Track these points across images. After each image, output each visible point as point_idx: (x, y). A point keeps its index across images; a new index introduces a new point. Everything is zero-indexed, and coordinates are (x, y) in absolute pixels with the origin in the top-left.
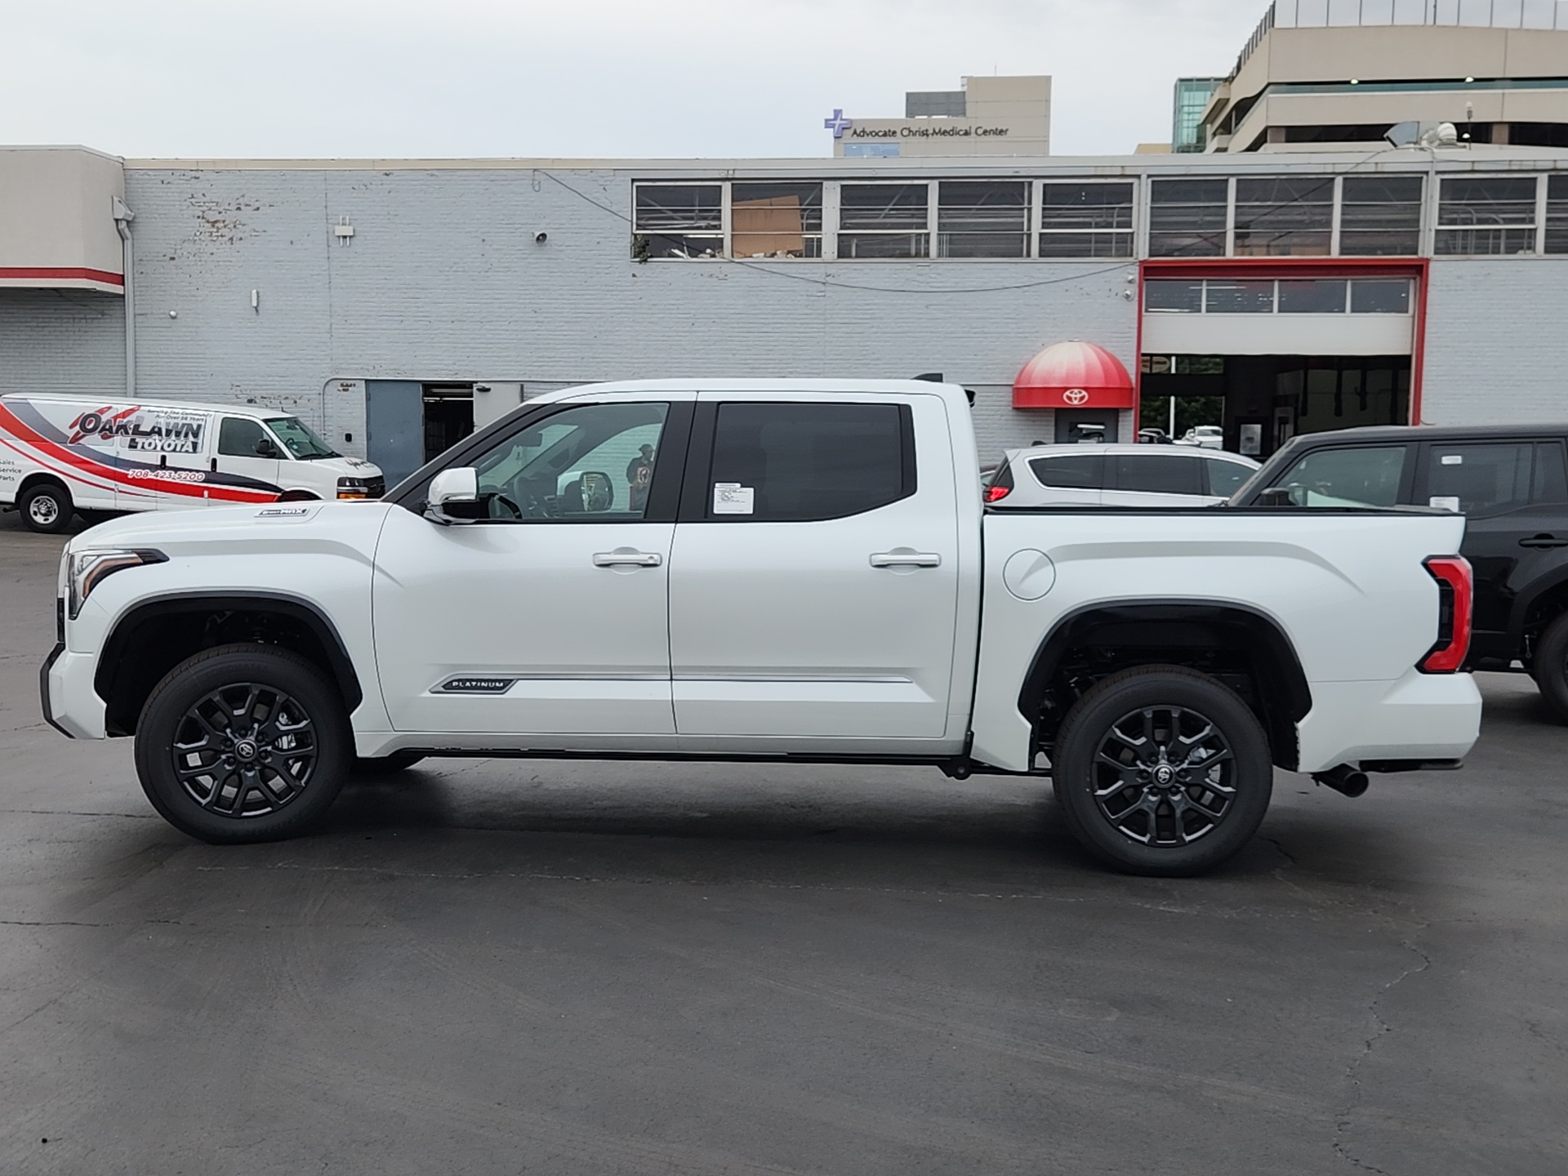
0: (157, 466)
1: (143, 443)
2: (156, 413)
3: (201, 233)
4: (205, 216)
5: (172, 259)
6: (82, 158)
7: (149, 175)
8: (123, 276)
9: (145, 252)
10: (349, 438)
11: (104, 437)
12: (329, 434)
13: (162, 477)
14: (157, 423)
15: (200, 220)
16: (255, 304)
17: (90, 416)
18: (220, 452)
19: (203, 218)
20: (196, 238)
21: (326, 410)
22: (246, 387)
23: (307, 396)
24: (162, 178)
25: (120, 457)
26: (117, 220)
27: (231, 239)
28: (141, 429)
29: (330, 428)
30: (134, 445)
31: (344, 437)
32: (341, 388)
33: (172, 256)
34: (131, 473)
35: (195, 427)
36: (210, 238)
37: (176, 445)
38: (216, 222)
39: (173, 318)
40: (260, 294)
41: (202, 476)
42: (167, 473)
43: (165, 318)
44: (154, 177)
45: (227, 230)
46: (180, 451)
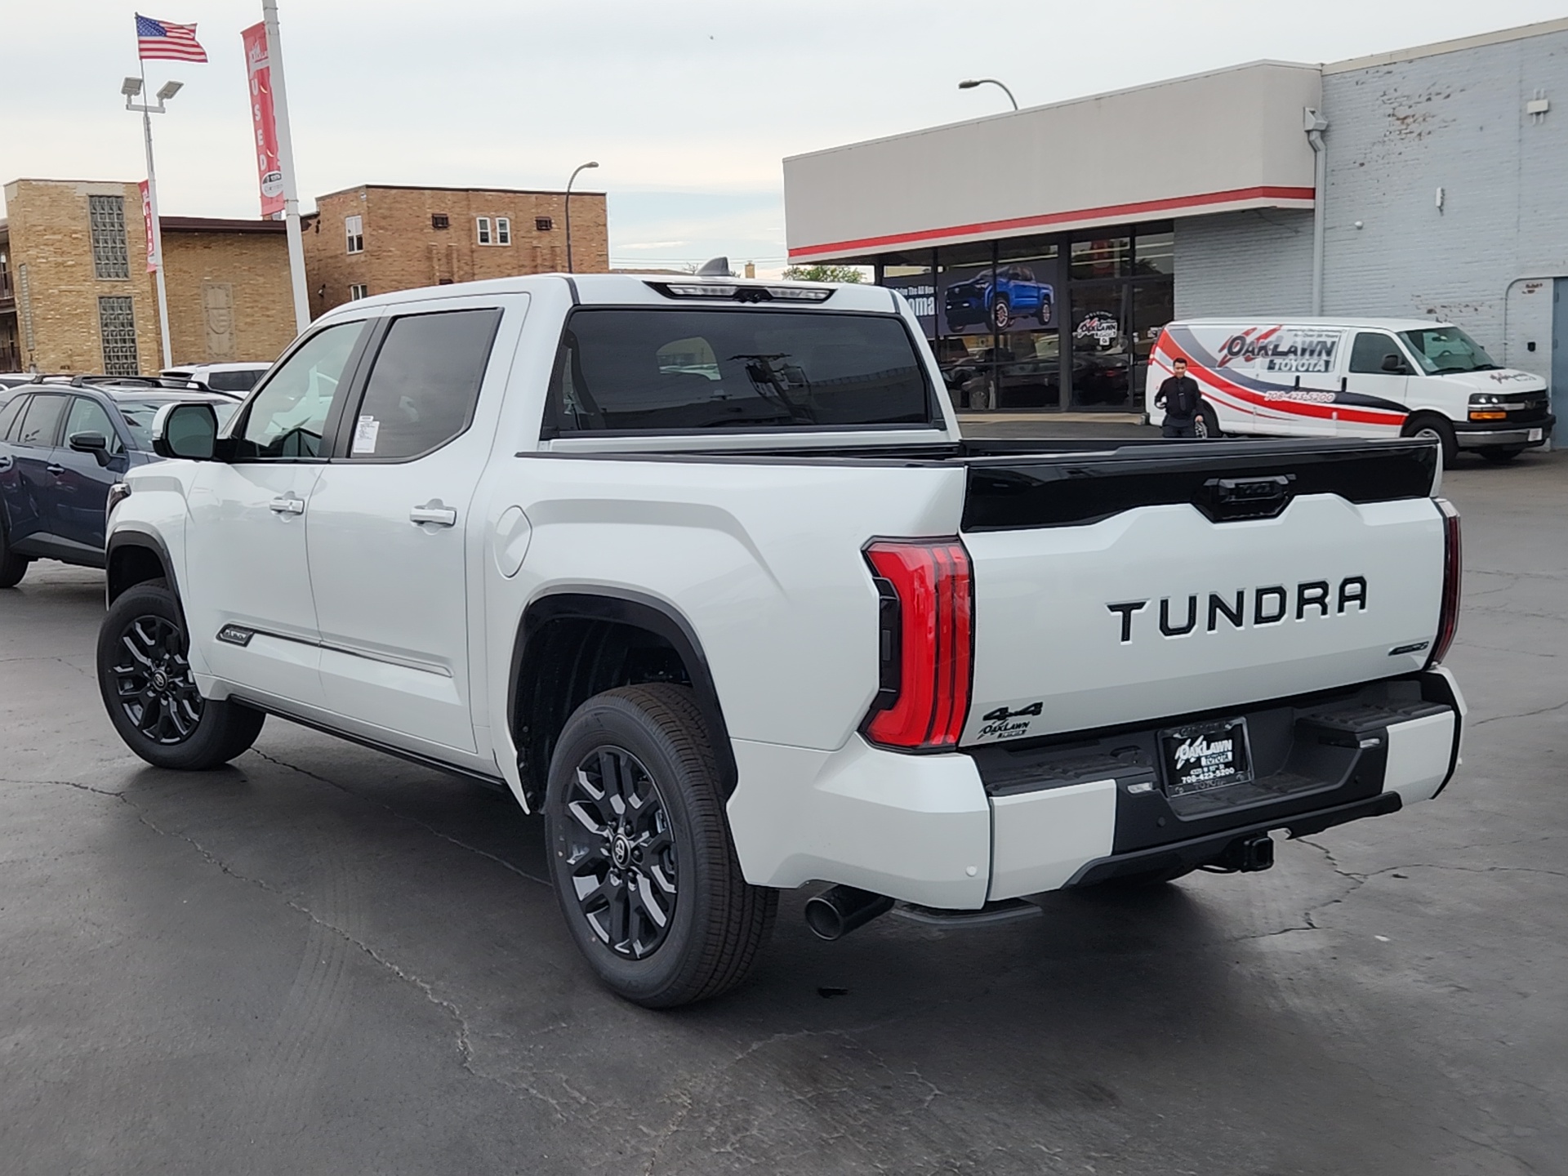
0: (1292, 387)
1: (1281, 364)
2: (1294, 332)
3: (1391, 133)
4: (1396, 113)
5: (1362, 165)
6: (1269, 73)
7: (1345, 78)
8: (1314, 189)
9: (1337, 162)
10: (1532, 347)
11: (1248, 360)
12: (1511, 343)
13: (1295, 399)
14: (1295, 342)
15: (1390, 119)
16: (1438, 204)
17: (1237, 338)
18: (1351, 370)
19: (1393, 115)
20: (1386, 139)
21: (1508, 317)
22: (1426, 297)
23: (1488, 303)
24: (1356, 79)
25: (1260, 379)
26: (1308, 132)
27: (1420, 134)
28: (1280, 349)
29: (1512, 336)
30: (1272, 366)
31: (1527, 346)
32: (1526, 290)
33: (1362, 162)
34: (1269, 395)
35: (1329, 345)
36: (1399, 137)
37: (1309, 364)
38: (1405, 118)
39: (1360, 228)
40: (1446, 192)
41: (1332, 397)
42: (1300, 393)
43: (1352, 230)
44: (1349, 80)
45: (1416, 125)
46: (1313, 371)
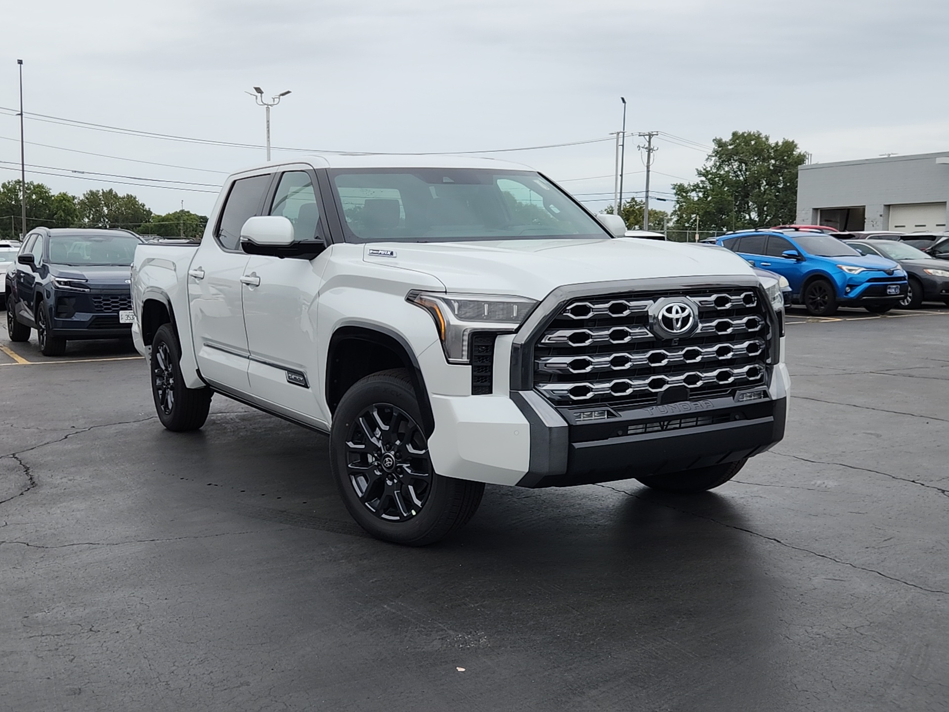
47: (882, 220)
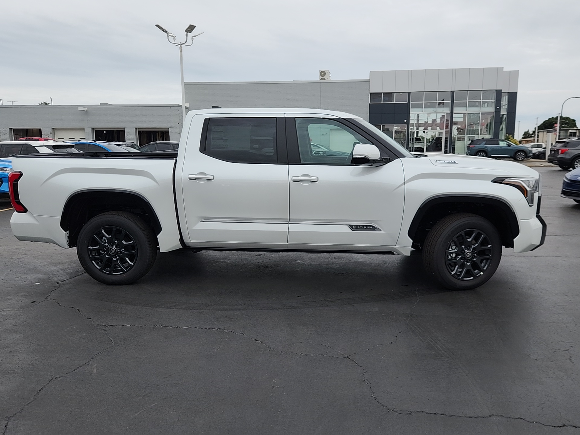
47: (52, 135)
